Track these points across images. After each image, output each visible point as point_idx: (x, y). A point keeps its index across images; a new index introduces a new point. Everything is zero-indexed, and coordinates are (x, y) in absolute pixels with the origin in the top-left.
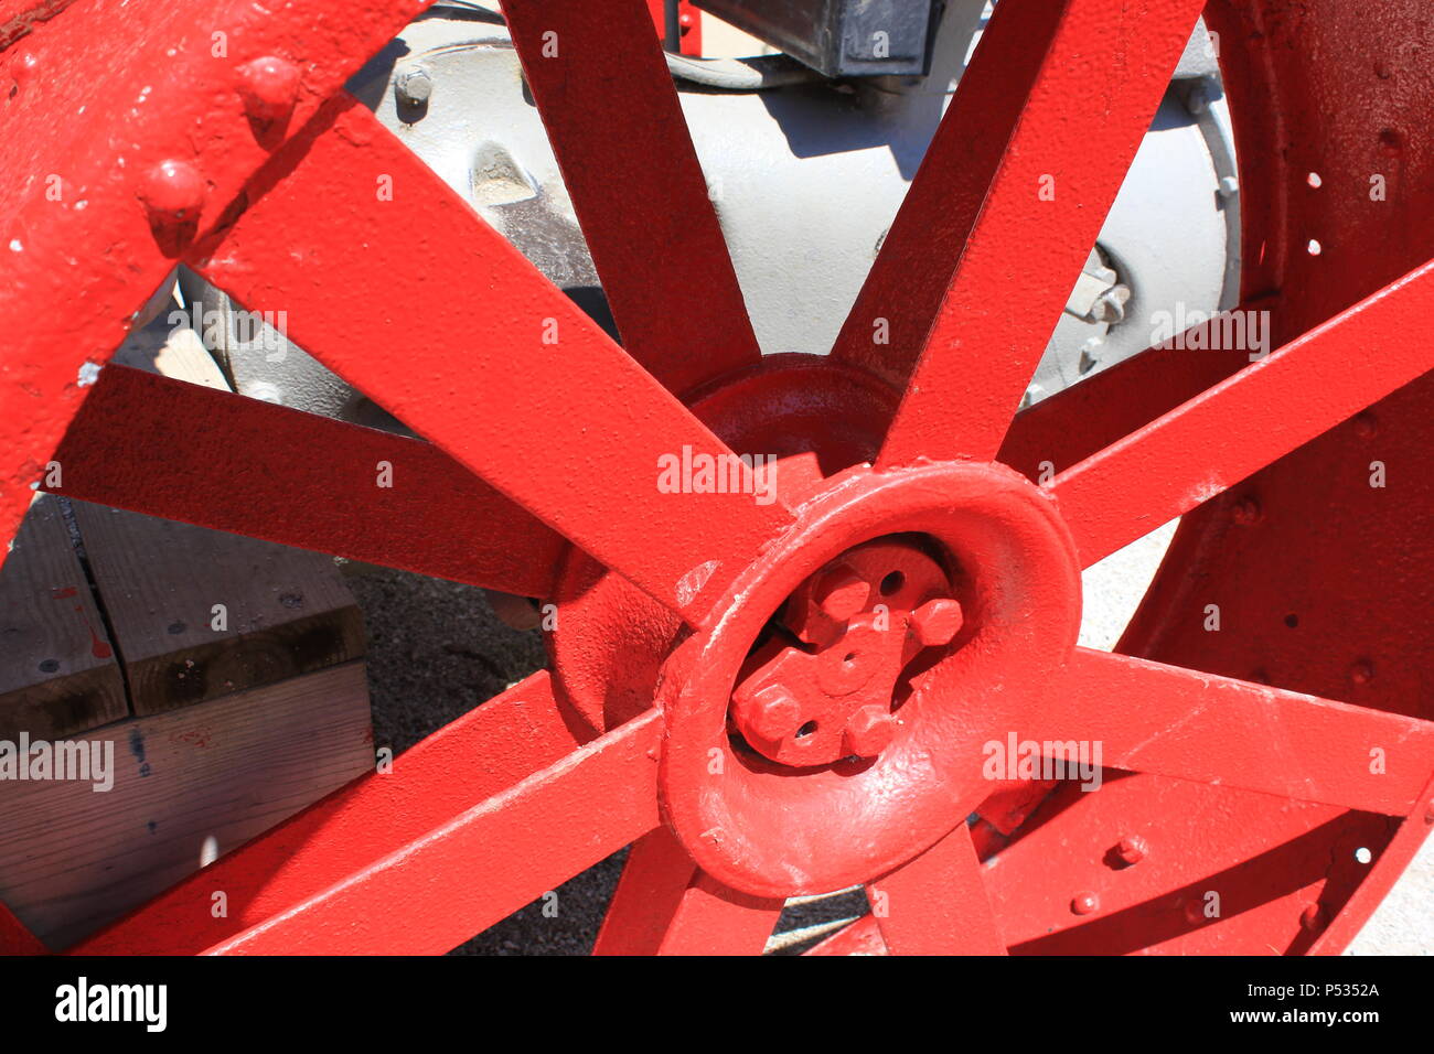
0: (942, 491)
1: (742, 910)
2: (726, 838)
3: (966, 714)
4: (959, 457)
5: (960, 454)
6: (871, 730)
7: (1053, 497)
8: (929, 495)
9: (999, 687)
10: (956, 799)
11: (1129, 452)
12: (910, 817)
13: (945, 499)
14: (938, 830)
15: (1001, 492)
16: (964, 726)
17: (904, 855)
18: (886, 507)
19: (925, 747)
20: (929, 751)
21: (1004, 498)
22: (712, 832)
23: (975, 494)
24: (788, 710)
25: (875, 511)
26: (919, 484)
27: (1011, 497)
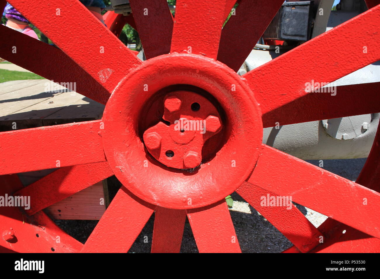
0: (191, 62)
1: (138, 204)
2: (125, 171)
3: (225, 162)
4: (200, 54)
5: (201, 53)
6: (188, 157)
7: (244, 79)
8: (186, 62)
9: (235, 153)
10: (218, 190)
11: (272, 65)
12: (201, 192)
13: (193, 66)
14: (212, 200)
15: (216, 68)
16: (224, 165)
17: (198, 205)
18: (170, 63)
19: (211, 171)
20: (212, 173)
21: (218, 70)
22: (120, 167)
23: (205, 66)
24: (155, 139)
25: (166, 64)
26: (182, 57)
27: (221, 71)
